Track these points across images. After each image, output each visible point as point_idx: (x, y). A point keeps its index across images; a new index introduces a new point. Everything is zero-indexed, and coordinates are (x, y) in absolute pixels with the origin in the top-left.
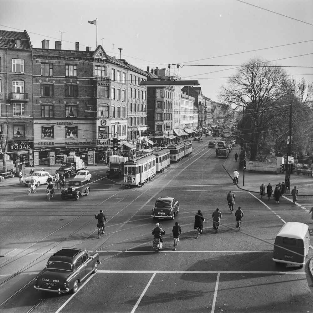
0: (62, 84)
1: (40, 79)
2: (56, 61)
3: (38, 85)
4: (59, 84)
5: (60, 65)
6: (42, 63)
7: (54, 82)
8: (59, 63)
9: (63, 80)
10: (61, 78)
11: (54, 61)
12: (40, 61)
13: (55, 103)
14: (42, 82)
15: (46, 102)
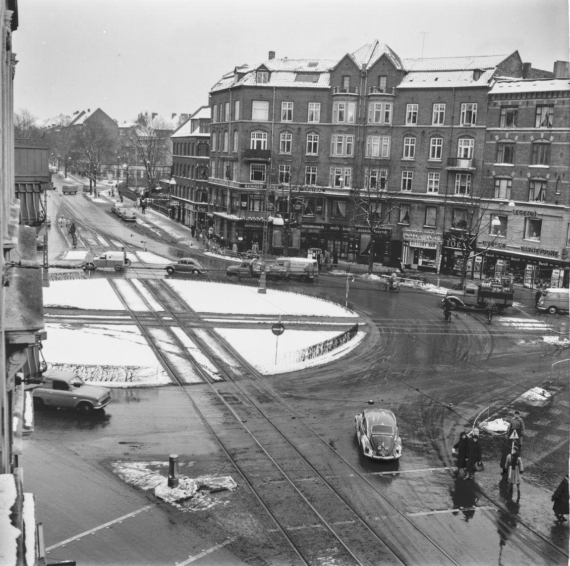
0: (528, 143)
1: (497, 134)
2: (523, 102)
3: (493, 144)
4: (524, 143)
5: (529, 107)
6: (502, 107)
7: (517, 138)
8: (527, 103)
9: (530, 135)
10: (526, 131)
11: (520, 102)
12: (499, 103)
13: (515, 176)
14: (500, 139)
15: (501, 174)
